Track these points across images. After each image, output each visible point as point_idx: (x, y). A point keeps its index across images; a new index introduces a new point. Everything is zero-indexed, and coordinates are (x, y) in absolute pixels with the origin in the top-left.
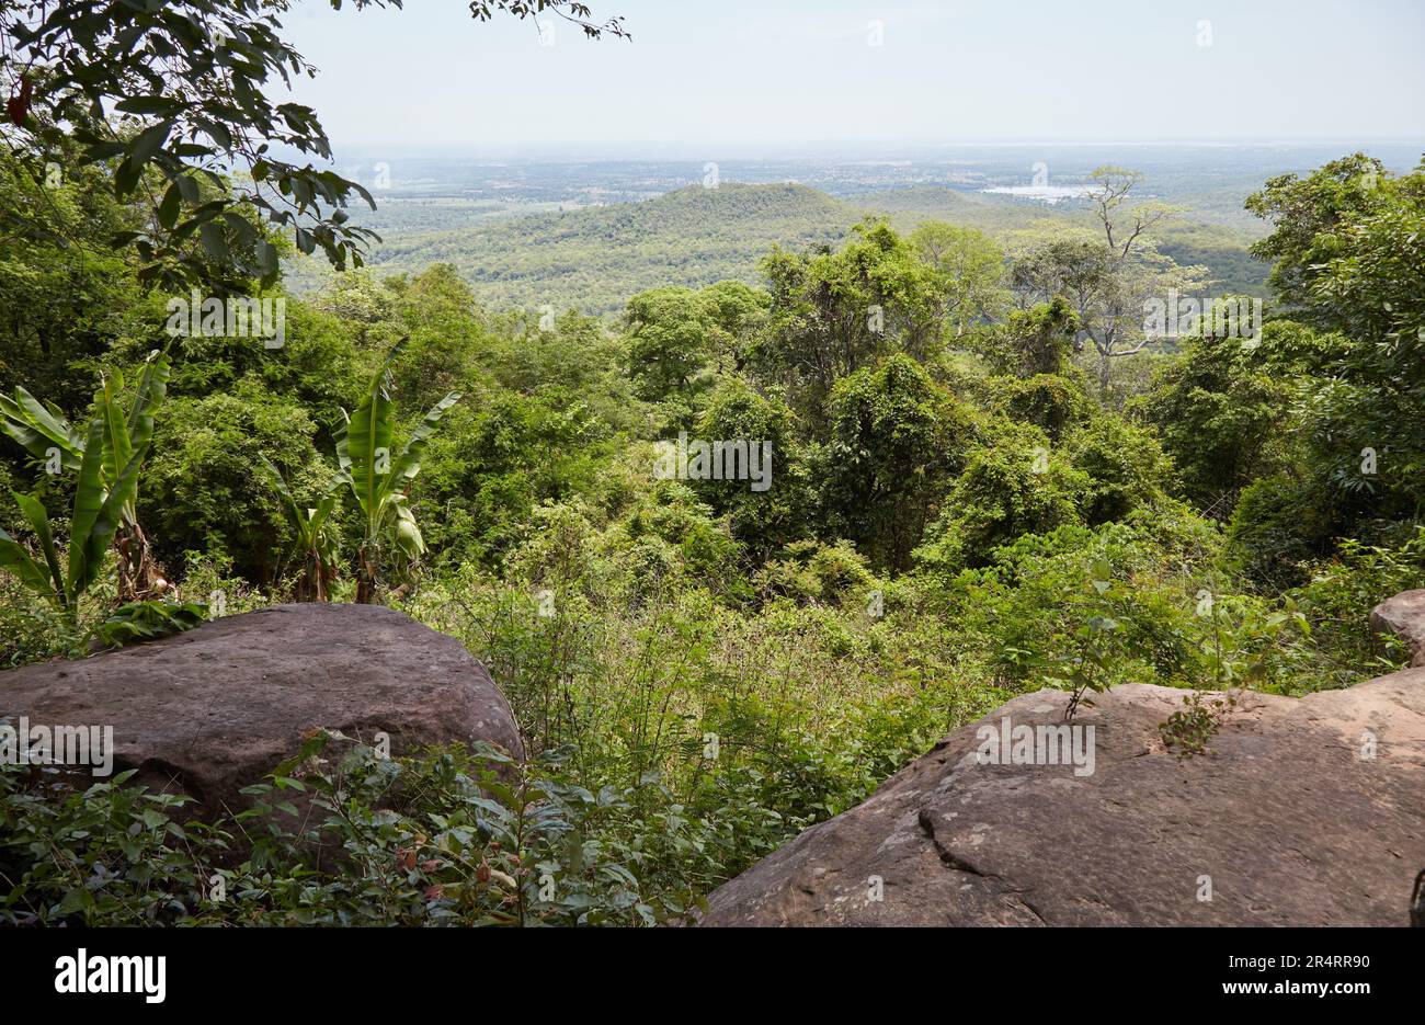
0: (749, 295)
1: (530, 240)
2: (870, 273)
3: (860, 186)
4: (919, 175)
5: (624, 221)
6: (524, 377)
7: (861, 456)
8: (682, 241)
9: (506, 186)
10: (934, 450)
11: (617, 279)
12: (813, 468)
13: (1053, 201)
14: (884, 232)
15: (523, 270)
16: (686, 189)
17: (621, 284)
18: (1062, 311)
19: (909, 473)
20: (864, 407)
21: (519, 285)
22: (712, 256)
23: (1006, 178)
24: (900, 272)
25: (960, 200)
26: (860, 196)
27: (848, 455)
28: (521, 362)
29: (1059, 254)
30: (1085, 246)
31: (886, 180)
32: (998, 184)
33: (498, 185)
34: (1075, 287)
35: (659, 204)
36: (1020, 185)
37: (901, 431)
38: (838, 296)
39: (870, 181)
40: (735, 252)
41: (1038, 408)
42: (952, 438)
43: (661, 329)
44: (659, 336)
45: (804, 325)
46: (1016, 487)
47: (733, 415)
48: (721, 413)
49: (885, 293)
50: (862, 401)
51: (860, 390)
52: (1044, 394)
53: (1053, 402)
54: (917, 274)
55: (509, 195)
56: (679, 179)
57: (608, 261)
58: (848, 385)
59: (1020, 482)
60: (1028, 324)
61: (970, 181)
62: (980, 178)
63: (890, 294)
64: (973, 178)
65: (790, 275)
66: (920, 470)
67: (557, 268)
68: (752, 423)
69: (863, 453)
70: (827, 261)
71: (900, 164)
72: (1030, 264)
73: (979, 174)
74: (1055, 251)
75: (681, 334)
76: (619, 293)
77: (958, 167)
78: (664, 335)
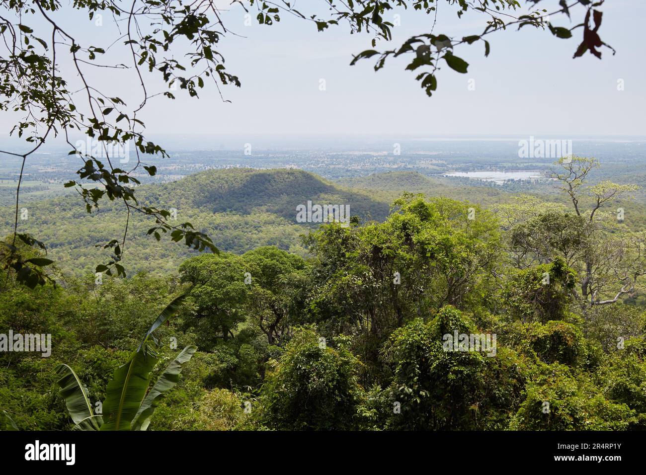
0: (285, 259)
1: (69, 214)
2: (414, 239)
3: (347, 171)
4: (394, 163)
5: (152, 199)
6: (103, 332)
7: (421, 397)
8: (201, 214)
9: (49, 170)
10: (484, 388)
11: (145, 246)
12: (377, 408)
13: (500, 183)
14: (422, 205)
15: (62, 239)
16: (205, 173)
17: (148, 251)
18: (563, 269)
19: (463, 410)
20: (421, 353)
21: (58, 252)
22: (226, 227)
23: (463, 165)
24: (439, 238)
25: (428, 182)
26: (348, 178)
27: (409, 396)
28: (102, 318)
29: (549, 223)
30: (566, 216)
31: (368, 166)
32: (457, 170)
33: (42, 170)
34: (561, 250)
35: (182, 185)
36: (474, 170)
37: (455, 372)
38: (388, 258)
39: (355, 167)
40: (246, 223)
41: (554, 349)
42: (498, 377)
43: (210, 289)
44: (209, 294)
45: (360, 283)
46: (569, 420)
47: (307, 363)
48: (297, 361)
49: (429, 255)
50: (419, 347)
51: (417, 338)
52: (557, 338)
53: (566, 344)
54: (453, 240)
55: (52, 178)
56: (198, 165)
57: (138, 232)
58: (404, 333)
59: (572, 415)
60: (535, 279)
61: (435, 167)
62: (443, 165)
63: (432, 257)
64: (437, 165)
65: (345, 241)
66: (475, 407)
67: (92, 238)
68: (325, 369)
69: (423, 393)
70: (376, 229)
71: (380, 153)
72: (526, 231)
73: (441, 162)
74: (544, 220)
75: (227, 293)
76: (146, 259)
77: (426, 157)
78: (214, 294)
